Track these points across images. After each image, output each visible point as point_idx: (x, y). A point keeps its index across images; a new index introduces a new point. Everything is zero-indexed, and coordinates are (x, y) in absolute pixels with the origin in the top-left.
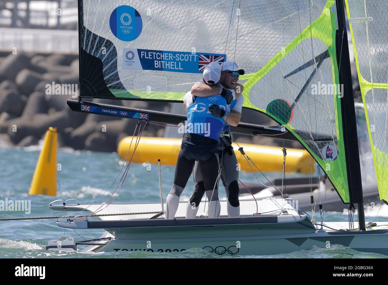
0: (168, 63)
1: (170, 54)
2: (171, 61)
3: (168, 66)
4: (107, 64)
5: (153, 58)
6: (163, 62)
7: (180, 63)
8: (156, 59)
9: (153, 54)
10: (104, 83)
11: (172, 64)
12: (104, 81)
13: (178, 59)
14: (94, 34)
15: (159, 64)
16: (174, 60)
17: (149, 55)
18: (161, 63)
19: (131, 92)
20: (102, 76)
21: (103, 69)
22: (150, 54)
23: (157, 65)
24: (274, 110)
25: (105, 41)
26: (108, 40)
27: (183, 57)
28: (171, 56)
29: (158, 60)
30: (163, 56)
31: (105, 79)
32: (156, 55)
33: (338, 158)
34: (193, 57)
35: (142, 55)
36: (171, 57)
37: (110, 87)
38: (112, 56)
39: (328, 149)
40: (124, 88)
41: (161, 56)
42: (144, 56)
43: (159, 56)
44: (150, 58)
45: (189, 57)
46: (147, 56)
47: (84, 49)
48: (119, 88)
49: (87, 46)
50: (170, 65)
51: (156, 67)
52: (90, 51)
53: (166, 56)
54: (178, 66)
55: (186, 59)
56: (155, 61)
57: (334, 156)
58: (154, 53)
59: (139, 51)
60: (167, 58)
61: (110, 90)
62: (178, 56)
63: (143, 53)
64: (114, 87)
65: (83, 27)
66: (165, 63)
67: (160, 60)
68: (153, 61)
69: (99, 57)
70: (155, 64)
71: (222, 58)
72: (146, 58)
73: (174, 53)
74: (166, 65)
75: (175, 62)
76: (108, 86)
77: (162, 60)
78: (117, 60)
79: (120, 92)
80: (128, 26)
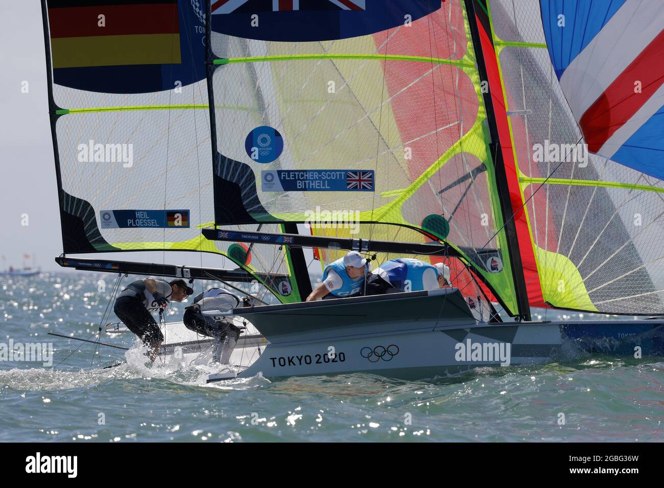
0: (312, 183)
1: (315, 173)
2: (316, 180)
3: (312, 186)
4: (245, 187)
5: (295, 178)
6: (307, 182)
7: (326, 181)
8: (299, 179)
9: (295, 175)
10: (243, 209)
11: (318, 183)
12: (243, 206)
13: (324, 177)
14: (229, 159)
15: (302, 184)
16: (320, 179)
17: (291, 176)
18: (305, 183)
19: (274, 215)
20: (241, 202)
21: (241, 194)
22: (292, 174)
23: (300, 186)
24: (429, 225)
25: (241, 165)
26: (244, 164)
27: (329, 176)
28: (316, 174)
29: (302, 180)
30: (308, 175)
31: (244, 204)
32: (298, 175)
33: (503, 270)
34: (340, 175)
35: (282, 176)
36: (316, 176)
37: (250, 211)
38: (250, 179)
39: (493, 261)
40: (266, 212)
41: (305, 176)
42: (284, 177)
43: (302, 176)
44: (291, 178)
45: (337, 174)
46: (289, 176)
47: (219, 175)
48: (260, 212)
49: (222, 172)
50: (315, 184)
51: (298, 187)
52: (226, 176)
53: (310, 175)
54: (324, 185)
55: (333, 177)
56: (298, 182)
57: (499, 268)
58: (297, 173)
59: (279, 172)
60: (312, 177)
61: (250, 214)
62: (324, 174)
63: (283, 174)
64: (255, 212)
65: (216, 153)
66: (309, 183)
67: (304, 180)
68: (295, 181)
69: (236, 181)
70: (298, 184)
71: (371, 174)
72: (287, 178)
73: (320, 172)
74: (311, 184)
75: (321, 181)
76: (247, 211)
77: (306, 180)
78: (255, 183)
79: (261, 216)
80: (266, 147)
